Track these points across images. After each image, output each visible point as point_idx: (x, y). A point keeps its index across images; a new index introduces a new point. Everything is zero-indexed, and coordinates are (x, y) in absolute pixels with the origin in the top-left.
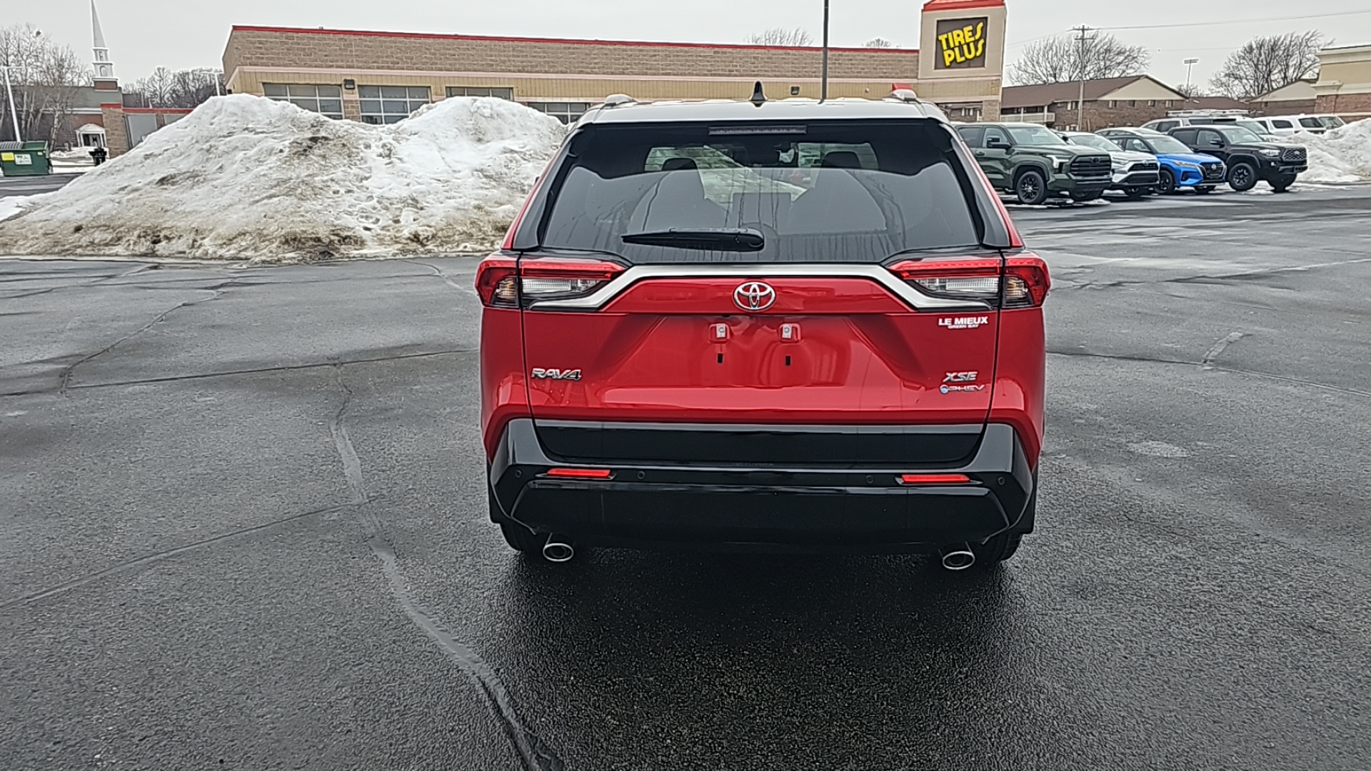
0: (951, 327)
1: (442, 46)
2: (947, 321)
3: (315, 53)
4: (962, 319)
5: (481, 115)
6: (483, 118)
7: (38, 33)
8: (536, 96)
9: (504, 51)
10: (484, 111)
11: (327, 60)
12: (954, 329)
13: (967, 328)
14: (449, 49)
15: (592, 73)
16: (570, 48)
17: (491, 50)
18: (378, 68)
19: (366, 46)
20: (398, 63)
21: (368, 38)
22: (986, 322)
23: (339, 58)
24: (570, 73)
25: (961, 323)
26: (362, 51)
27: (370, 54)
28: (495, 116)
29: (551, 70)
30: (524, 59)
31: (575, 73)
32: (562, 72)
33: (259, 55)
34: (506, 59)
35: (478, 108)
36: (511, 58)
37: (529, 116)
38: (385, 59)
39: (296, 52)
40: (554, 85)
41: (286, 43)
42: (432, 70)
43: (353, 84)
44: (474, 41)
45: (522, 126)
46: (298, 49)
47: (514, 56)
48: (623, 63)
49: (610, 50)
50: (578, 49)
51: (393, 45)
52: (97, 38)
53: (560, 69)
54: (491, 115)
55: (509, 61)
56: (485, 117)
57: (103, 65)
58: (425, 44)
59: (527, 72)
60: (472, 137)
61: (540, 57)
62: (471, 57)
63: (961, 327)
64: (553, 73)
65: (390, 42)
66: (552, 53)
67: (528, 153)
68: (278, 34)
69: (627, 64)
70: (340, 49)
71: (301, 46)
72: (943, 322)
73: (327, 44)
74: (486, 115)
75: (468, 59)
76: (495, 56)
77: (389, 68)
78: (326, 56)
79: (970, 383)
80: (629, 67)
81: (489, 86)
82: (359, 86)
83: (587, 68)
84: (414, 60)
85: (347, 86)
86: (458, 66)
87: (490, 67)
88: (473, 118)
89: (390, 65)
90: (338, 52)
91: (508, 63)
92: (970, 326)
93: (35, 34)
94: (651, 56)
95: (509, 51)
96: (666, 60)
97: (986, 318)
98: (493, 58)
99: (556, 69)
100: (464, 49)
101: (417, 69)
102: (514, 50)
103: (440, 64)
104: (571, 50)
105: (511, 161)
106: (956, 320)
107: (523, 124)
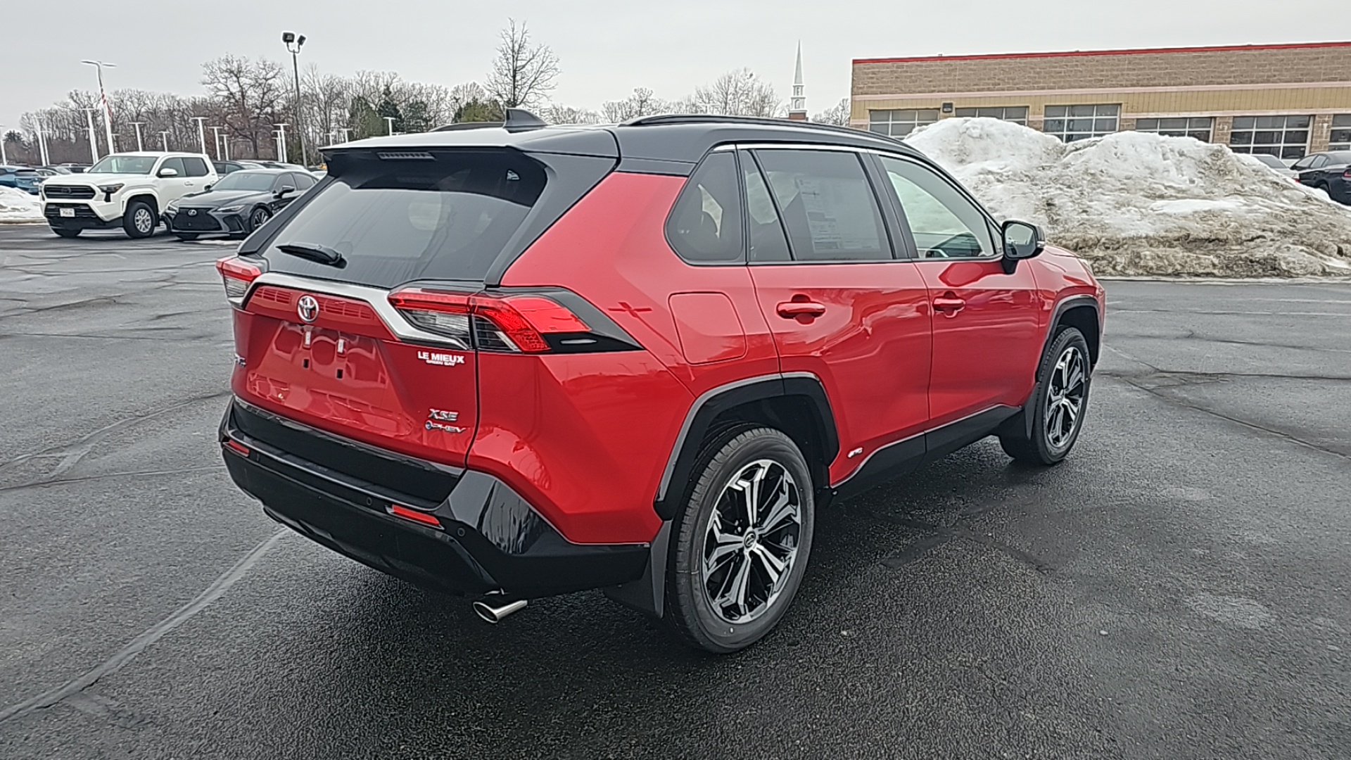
0: (428, 361)
1: (1048, 65)
2: (425, 356)
3: (920, 80)
4: (438, 355)
5: (970, 136)
6: (971, 139)
7: (751, 75)
8: (1148, 112)
9: (1118, 65)
10: (973, 131)
11: (930, 86)
12: (431, 364)
13: (444, 365)
14: (1056, 67)
15: (1225, 83)
16: (1200, 56)
17: (1103, 64)
18: (978, 90)
19: (970, 70)
20: (999, 84)
21: (973, 62)
22: (463, 362)
23: (942, 83)
24: (1196, 84)
25: (438, 359)
26: (965, 74)
27: (973, 77)
28: (985, 136)
29: (1172, 82)
30: (1139, 72)
31: (1202, 84)
32: (1185, 84)
33: (870, 85)
34: (1119, 73)
35: (967, 129)
36: (1125, 72)
37: (1022, 136)
38: (987, 81)
39: (903, 79)
40: (1173, 99)
41: (896, 72)
42: (1034, 89)
43: (951, 107)
44: (1085, 58)
45: (1011, 146)
46: (906, 77)
47: (1128, 69)
48: (1270, 70)
49: (1254, 55)
50: (1210, 57)
51: (997, 67)
52: (798, 76)
53: (1184, 80)
54: (980, 135)
55: (1122, 75)
56: (973, 137)
57: (797, 99)
58: (1031, 63)
59: (1142, 86)
60: (955, 158)
61: (1160, 69)
62: (1079, 74)
63: (437, 363)
64: (1174, 85)
65: (994, 64)
66: (1177, 64)
67: (1005, 174)
68: (890, 64)
69: (1275, 70)
70: (945, 74)
71: (909, 74)
72: (422, 355)
73: (933, 71)
74: (975, 135)
75: (1075, 76)
76: (1107, 71)
77: (989, 90)
78: (930, 81)
79: (451, 423)
80: (1276, 73)
81: (1094, 103)
82: (956, 109)
83: (1219, 77)
84: (1017, 81)
85: (945, 110)
86: (1062, 84)
87: (1099, 83)
88: (960, 140)
89: (991, 86)
90: (942, 78)
91: (1120, 78)
92: (446, 364)
93: (748, 76)
94: (1311, 60)
95: (1124, 65)
96: (1333, 63)
97: (462, 357)
98: (1104, 73)
99: (1178, 81)
100: (1072, 66)
101: (1018, 89)
102: (1130, 63)
103: (1044, 83)
104: (1202, 59)
105: (983, 183)
106: (433, 355)
107: (1013, 143)
